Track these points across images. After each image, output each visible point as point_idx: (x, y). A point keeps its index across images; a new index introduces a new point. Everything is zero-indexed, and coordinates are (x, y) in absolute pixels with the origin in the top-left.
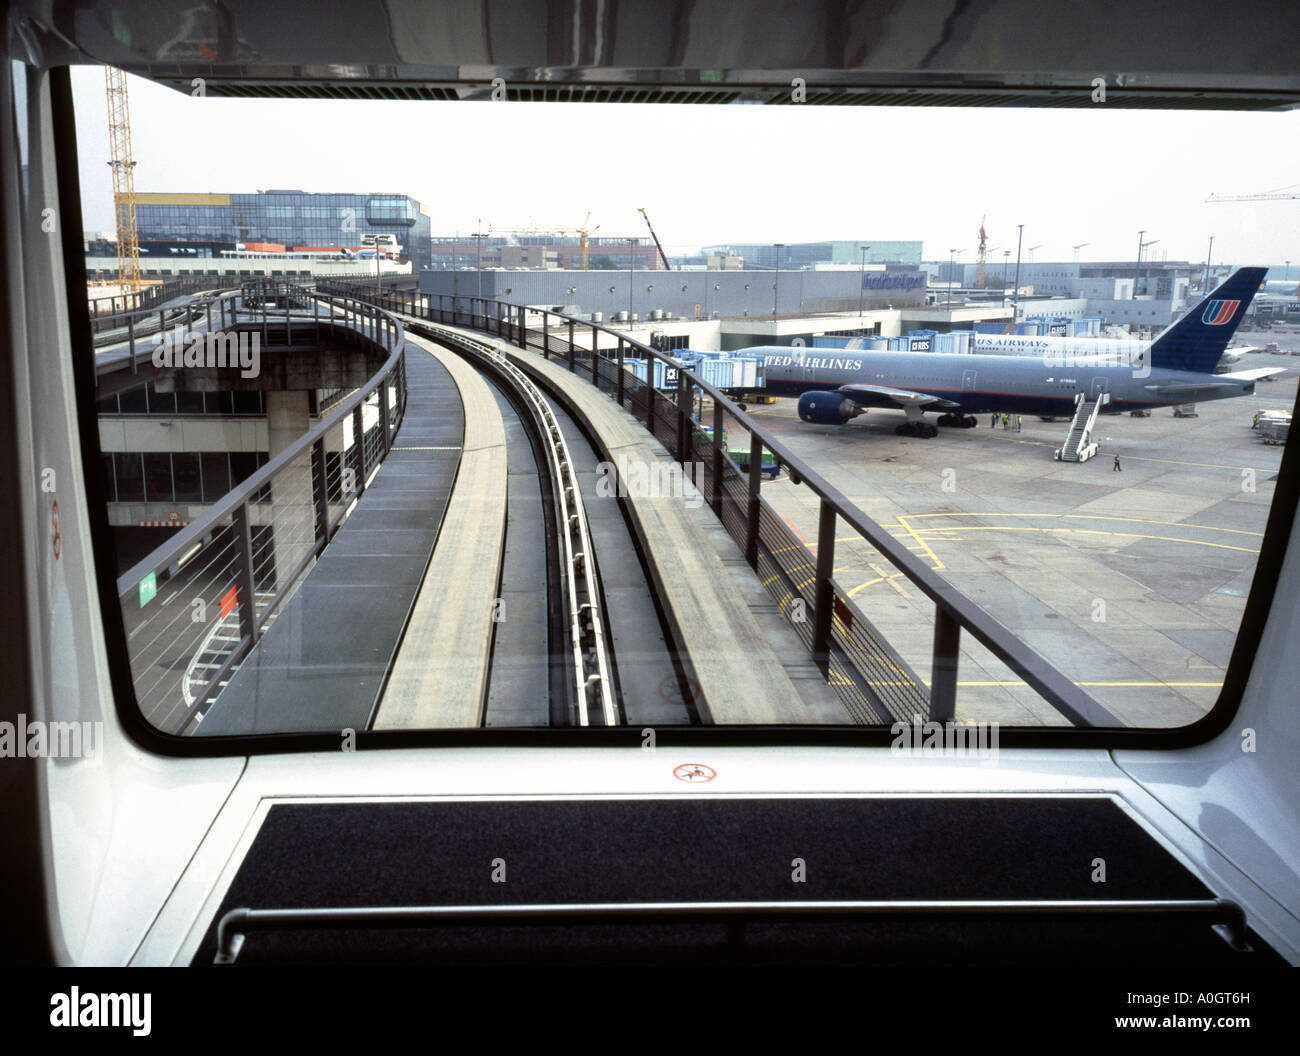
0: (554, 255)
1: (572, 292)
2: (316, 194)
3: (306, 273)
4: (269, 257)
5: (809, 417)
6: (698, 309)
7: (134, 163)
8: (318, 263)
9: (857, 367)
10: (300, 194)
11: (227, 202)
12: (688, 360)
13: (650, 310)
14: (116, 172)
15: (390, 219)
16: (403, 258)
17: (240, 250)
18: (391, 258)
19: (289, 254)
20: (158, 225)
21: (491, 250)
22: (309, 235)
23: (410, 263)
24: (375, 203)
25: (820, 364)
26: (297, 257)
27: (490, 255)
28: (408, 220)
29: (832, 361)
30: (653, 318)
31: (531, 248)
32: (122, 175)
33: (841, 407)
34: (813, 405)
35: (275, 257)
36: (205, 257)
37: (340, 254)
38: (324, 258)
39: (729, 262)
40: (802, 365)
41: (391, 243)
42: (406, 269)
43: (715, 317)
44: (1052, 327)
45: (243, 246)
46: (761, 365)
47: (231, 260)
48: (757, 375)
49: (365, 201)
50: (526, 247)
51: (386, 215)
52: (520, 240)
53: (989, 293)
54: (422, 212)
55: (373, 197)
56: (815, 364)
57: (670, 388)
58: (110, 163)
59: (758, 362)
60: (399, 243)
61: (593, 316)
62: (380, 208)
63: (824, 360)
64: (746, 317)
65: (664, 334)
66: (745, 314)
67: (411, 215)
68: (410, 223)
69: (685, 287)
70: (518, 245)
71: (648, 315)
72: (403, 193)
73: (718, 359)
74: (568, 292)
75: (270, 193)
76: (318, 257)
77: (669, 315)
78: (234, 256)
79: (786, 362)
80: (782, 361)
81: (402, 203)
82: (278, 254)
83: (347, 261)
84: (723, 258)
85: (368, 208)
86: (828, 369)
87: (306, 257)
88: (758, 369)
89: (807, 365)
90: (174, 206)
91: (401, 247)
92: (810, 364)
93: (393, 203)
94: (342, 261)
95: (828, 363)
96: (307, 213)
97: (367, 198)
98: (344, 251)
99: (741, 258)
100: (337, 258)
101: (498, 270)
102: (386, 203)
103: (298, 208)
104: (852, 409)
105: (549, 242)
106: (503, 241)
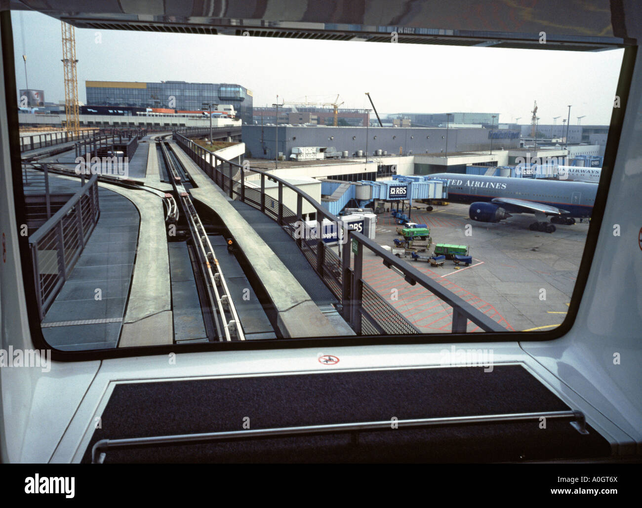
0: (316, 117)
1: (331, 139)
2: (192, 84)
3: (183, 125)
4: (164, 116)
5: (476, 218)
6: (401, 149)
7: (77, 61)
8: (189, 119)
9: (503, 187)
10: (184, 83)
11: (145, 87)
12: (402, 182)
13: (376, 150)
14: (66, 66)
15: (231, 97)
16: (237, 118)
17: (149, 112)
18: (230, 118)
19: (176, 114)
20: (107, 98)
21: (284, 114)
22: (187, 105)
23: (241, 120)
24: (223, 89)
25: (480, 185)
26: (179, 116)
27: (282, 117)
28: (240, 98)
29: (488, 183)
30: (376, 155)
31: (304, 113)
32: (69, 67)
33: (497, 212)
34: (479, 211)
35: (168, 116)
36: (128, 115)
37: (202, 115)
38: (193, 117)
39: (404, 122)
40: (469, 185)
41: (230, 110)
42: (239, 123)
43: (411, 154)
44: (592, 161)
45: (151, 110)
46: (445, 185)
47: (143, 117)
48: (443, 192)
49: (218, 87)
50: (301, 113)
51: (229, 95)
52: (298, 109)
53: (545, 141)
54: (248, 93)
55: (222, 85)
56: (477, 184)
57: (392, 199)
58: (62, 61)
59: (444, 183)
60: (235, 110)
61: (343, 153)
62: (226, 92)
63: (483, 183)
64: (427, 154)
65: (384, 164)
66: (427, 152)
67: (242, 95)
68: (242, 99)
69: (395, 137)
70: (298, 112)
71: (374, 153)
72: (238, 84)
73: (418, 181)
74: (329, 139)
75: (168, 83)
76: (190, 116)
77: (386, 153)
78: (145, 115)
79: (460, 183)
80: (456, 182)
81: (237, 89)
82: (169, 114)
83: (205, 118)
84: (401, 120)
85: (219, 91)
86: (485, 188)
87: (184, 116)
88: (443, 187)
89: (472, 185)
90: (117, 89)
91: (236, 112)
92: (474, 185)
93: (233, 89)
94: (203, 118)
95: (485, 184)
96: (187, 93)
97: (219, 86)
98: (203, 114)
99: (410, 120)
100: (200, 117)
101: (288, 126)
102: (229, 89)
103: (183, 90)
104: (504, 214)
105: (313, 110)
106: (290, 110)
